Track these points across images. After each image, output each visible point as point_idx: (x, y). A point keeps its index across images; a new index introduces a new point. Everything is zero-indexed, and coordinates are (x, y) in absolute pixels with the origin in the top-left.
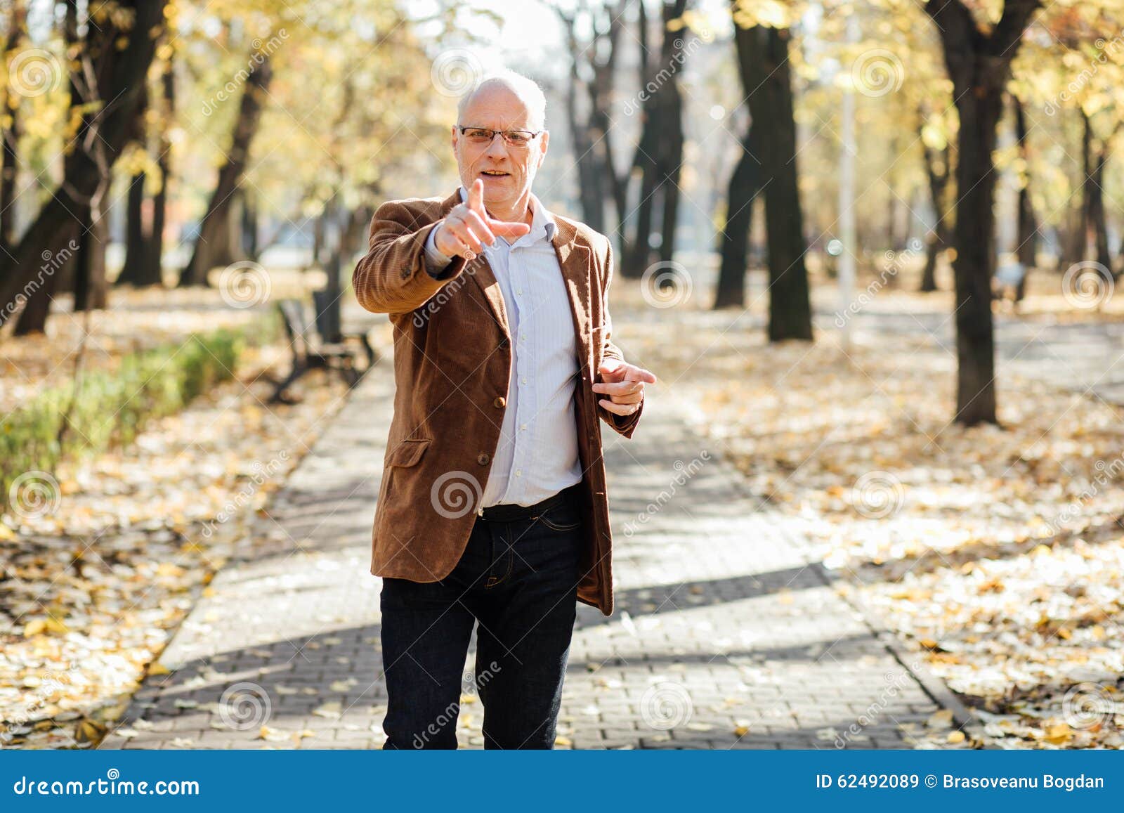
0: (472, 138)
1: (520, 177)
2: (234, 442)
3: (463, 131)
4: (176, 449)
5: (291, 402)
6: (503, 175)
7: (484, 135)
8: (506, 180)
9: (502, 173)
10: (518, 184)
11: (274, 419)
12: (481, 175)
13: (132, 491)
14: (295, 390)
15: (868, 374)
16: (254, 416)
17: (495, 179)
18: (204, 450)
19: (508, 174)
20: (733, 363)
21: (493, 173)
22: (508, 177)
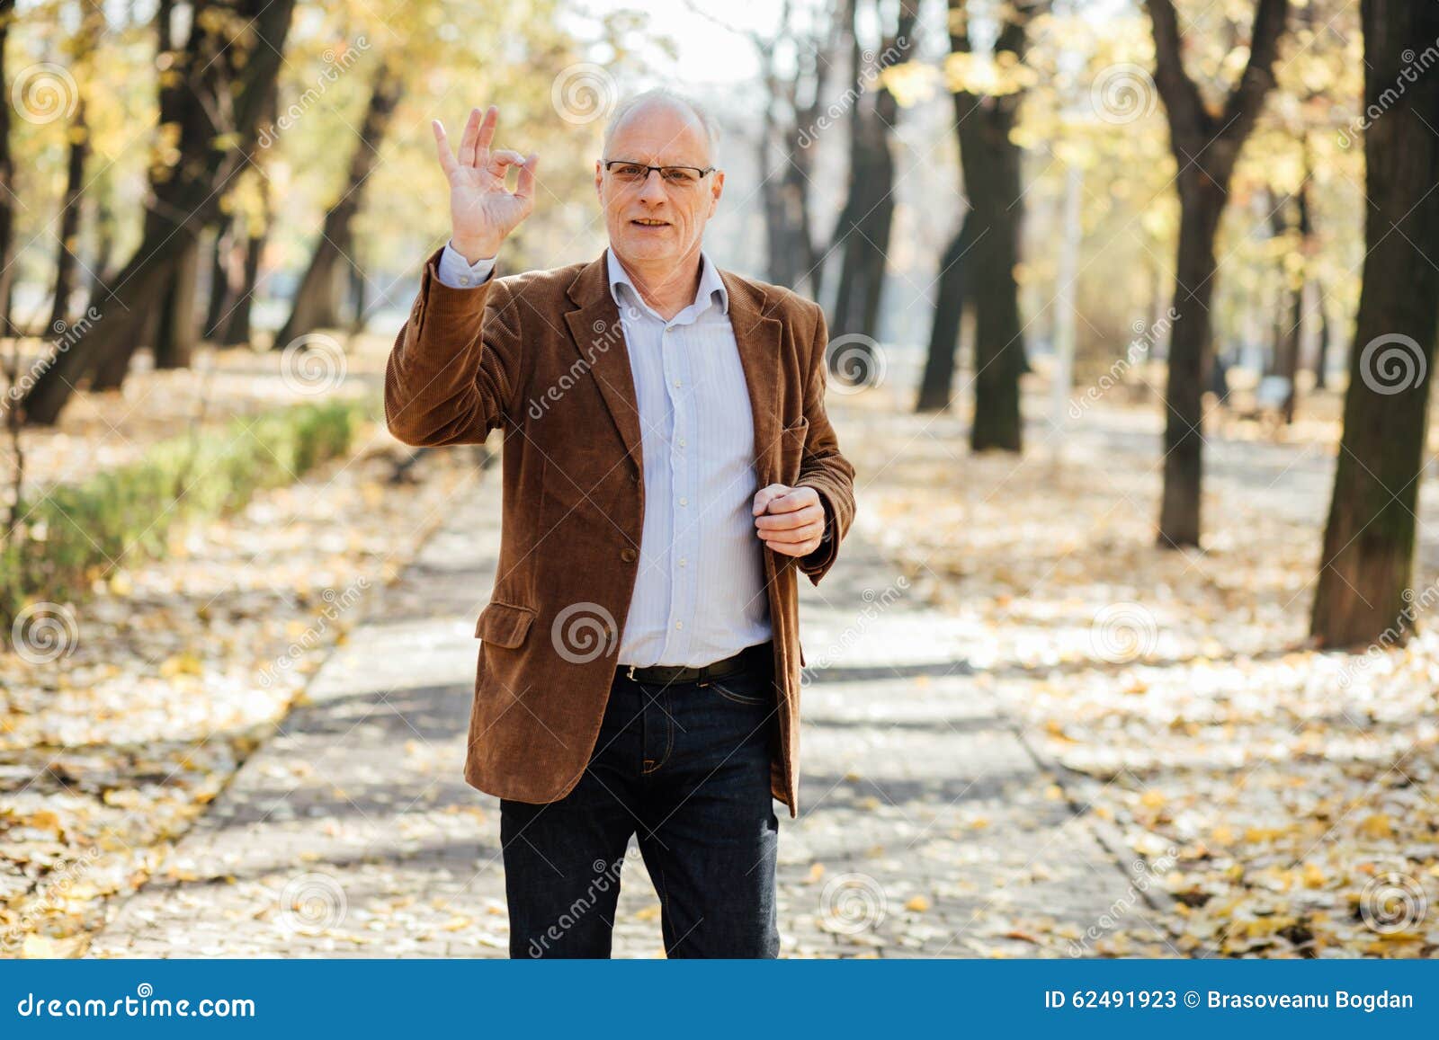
0: (619, 176)
1: (683, 227)
2: (355, 517)
3: (609, 166)
4: (290, 522)
5: (415, 483)
6: (660, 225)
7: (635, 171)
8: (665, 231)
9: (659, 223)
10: (682, 238)
11: (398, 498)
12: (631, 225)
13: (248, 558)
14: (419, 470)
15: (1076, 493)
16: (376, 495)
17: (648, 230)
18: (323, 525)
19: (667, 224)
20: (924, 472)
21: (647, 222)
22: (668, 228)
